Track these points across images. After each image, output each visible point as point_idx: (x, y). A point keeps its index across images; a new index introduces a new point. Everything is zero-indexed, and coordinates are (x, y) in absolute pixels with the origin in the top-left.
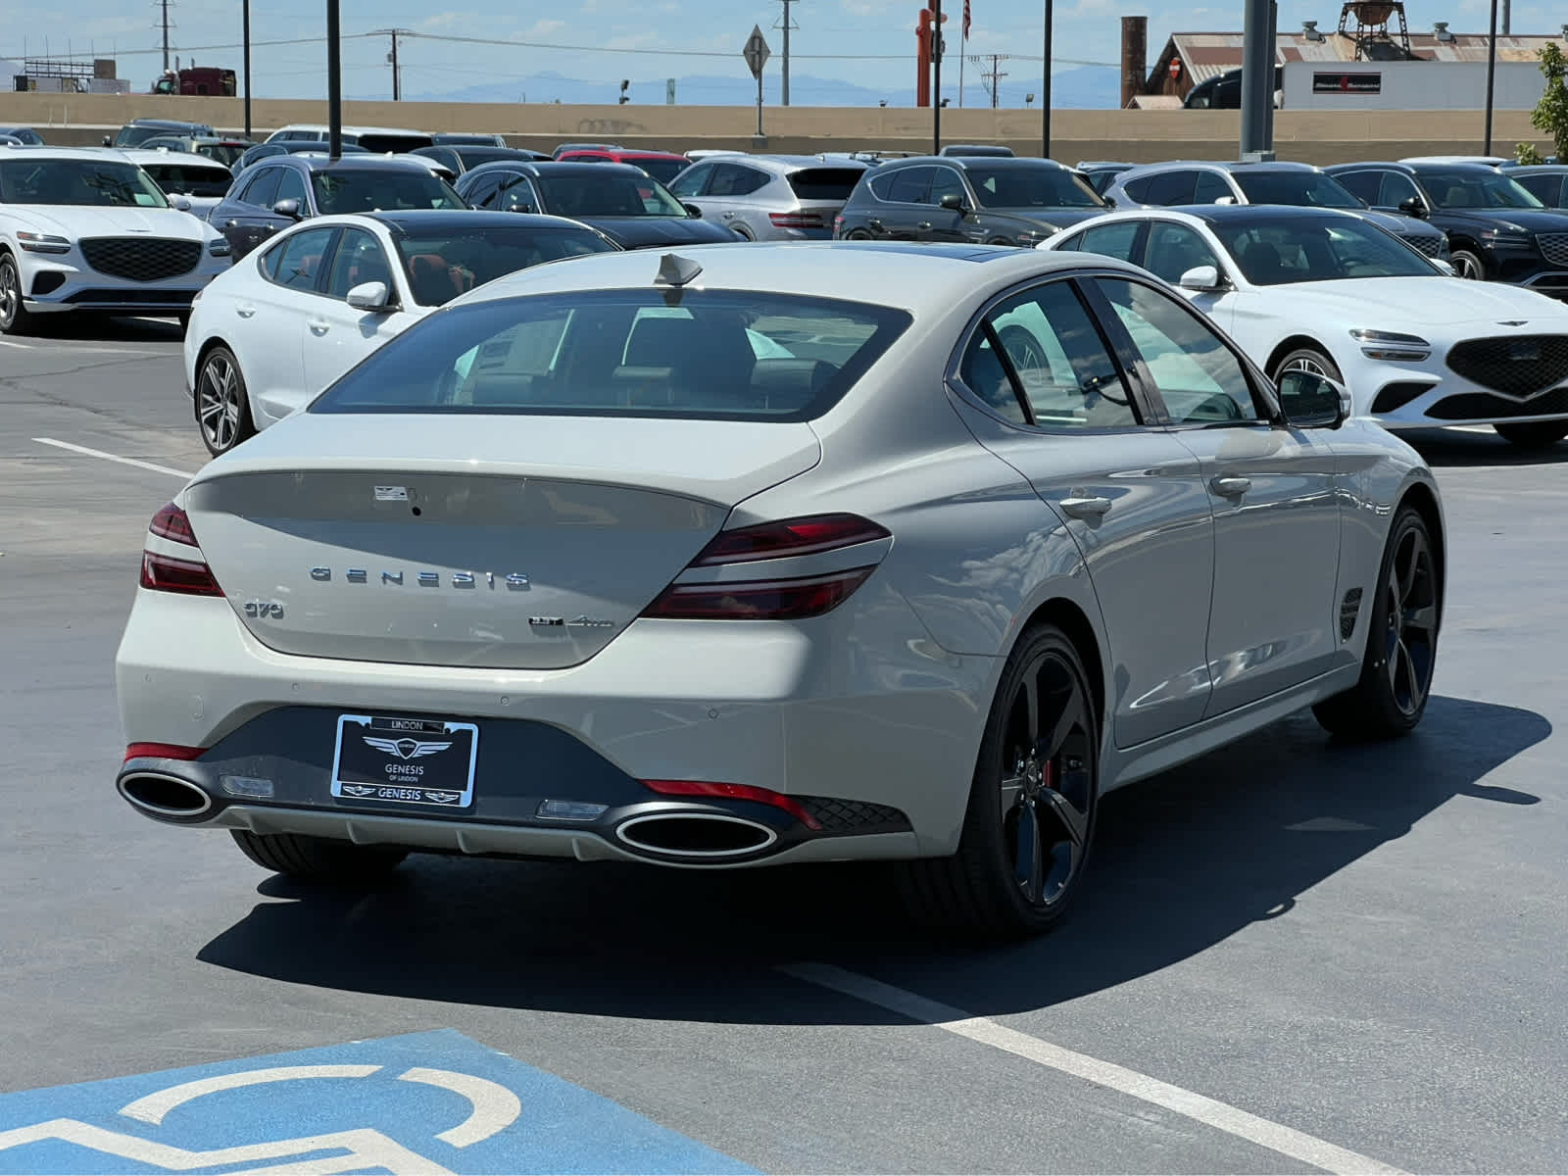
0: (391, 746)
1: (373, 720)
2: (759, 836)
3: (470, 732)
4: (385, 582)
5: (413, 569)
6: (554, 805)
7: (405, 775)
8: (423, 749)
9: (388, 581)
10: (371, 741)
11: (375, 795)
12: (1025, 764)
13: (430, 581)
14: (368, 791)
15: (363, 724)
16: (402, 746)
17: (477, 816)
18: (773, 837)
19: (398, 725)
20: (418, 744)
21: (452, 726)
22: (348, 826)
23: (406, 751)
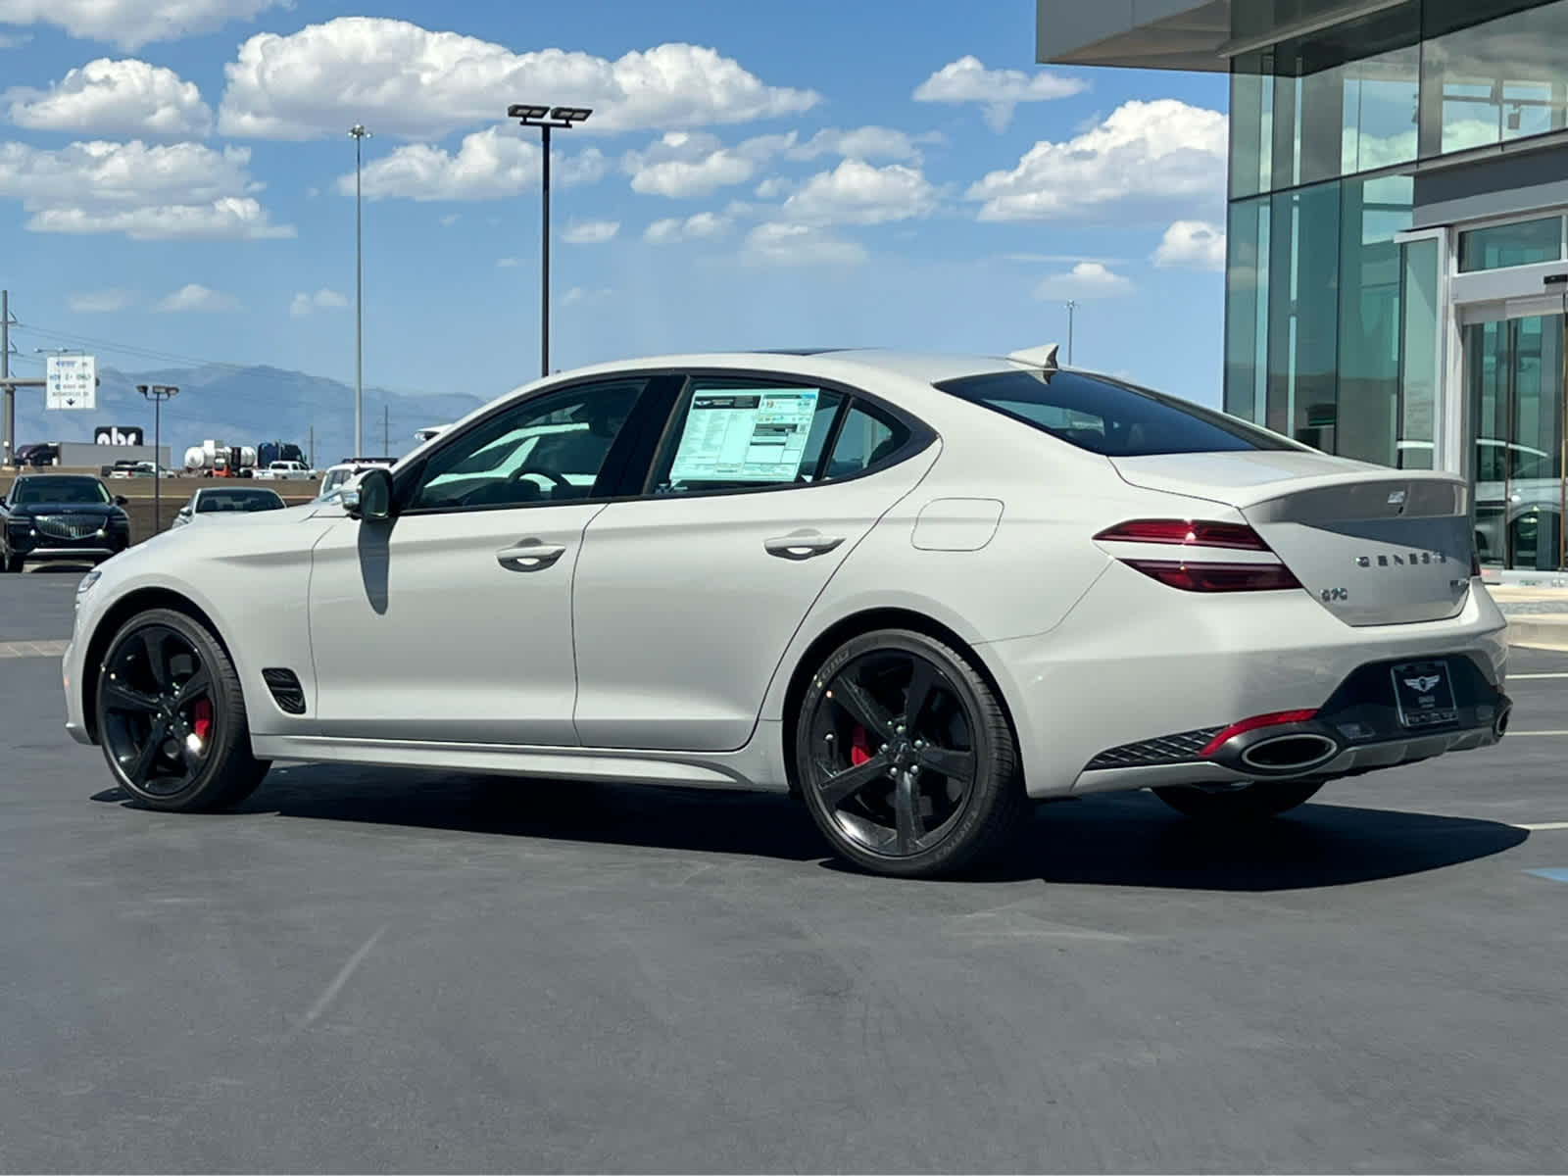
0: (1416, 684)
1: (1405, 667)
4: (1395, 564)
7: (1428, 703)
8: (1430, 683)
9: (1397, 563)
10: (1408, 683)
13: (1414, 559)
15: (1402, 671)
16: (1421, 682)
17: (1461, 725)
19: (1417, 668)
20: (1428, 680)
21: (1439, 664)
22: (1405, 748)
23: (1423, 686)
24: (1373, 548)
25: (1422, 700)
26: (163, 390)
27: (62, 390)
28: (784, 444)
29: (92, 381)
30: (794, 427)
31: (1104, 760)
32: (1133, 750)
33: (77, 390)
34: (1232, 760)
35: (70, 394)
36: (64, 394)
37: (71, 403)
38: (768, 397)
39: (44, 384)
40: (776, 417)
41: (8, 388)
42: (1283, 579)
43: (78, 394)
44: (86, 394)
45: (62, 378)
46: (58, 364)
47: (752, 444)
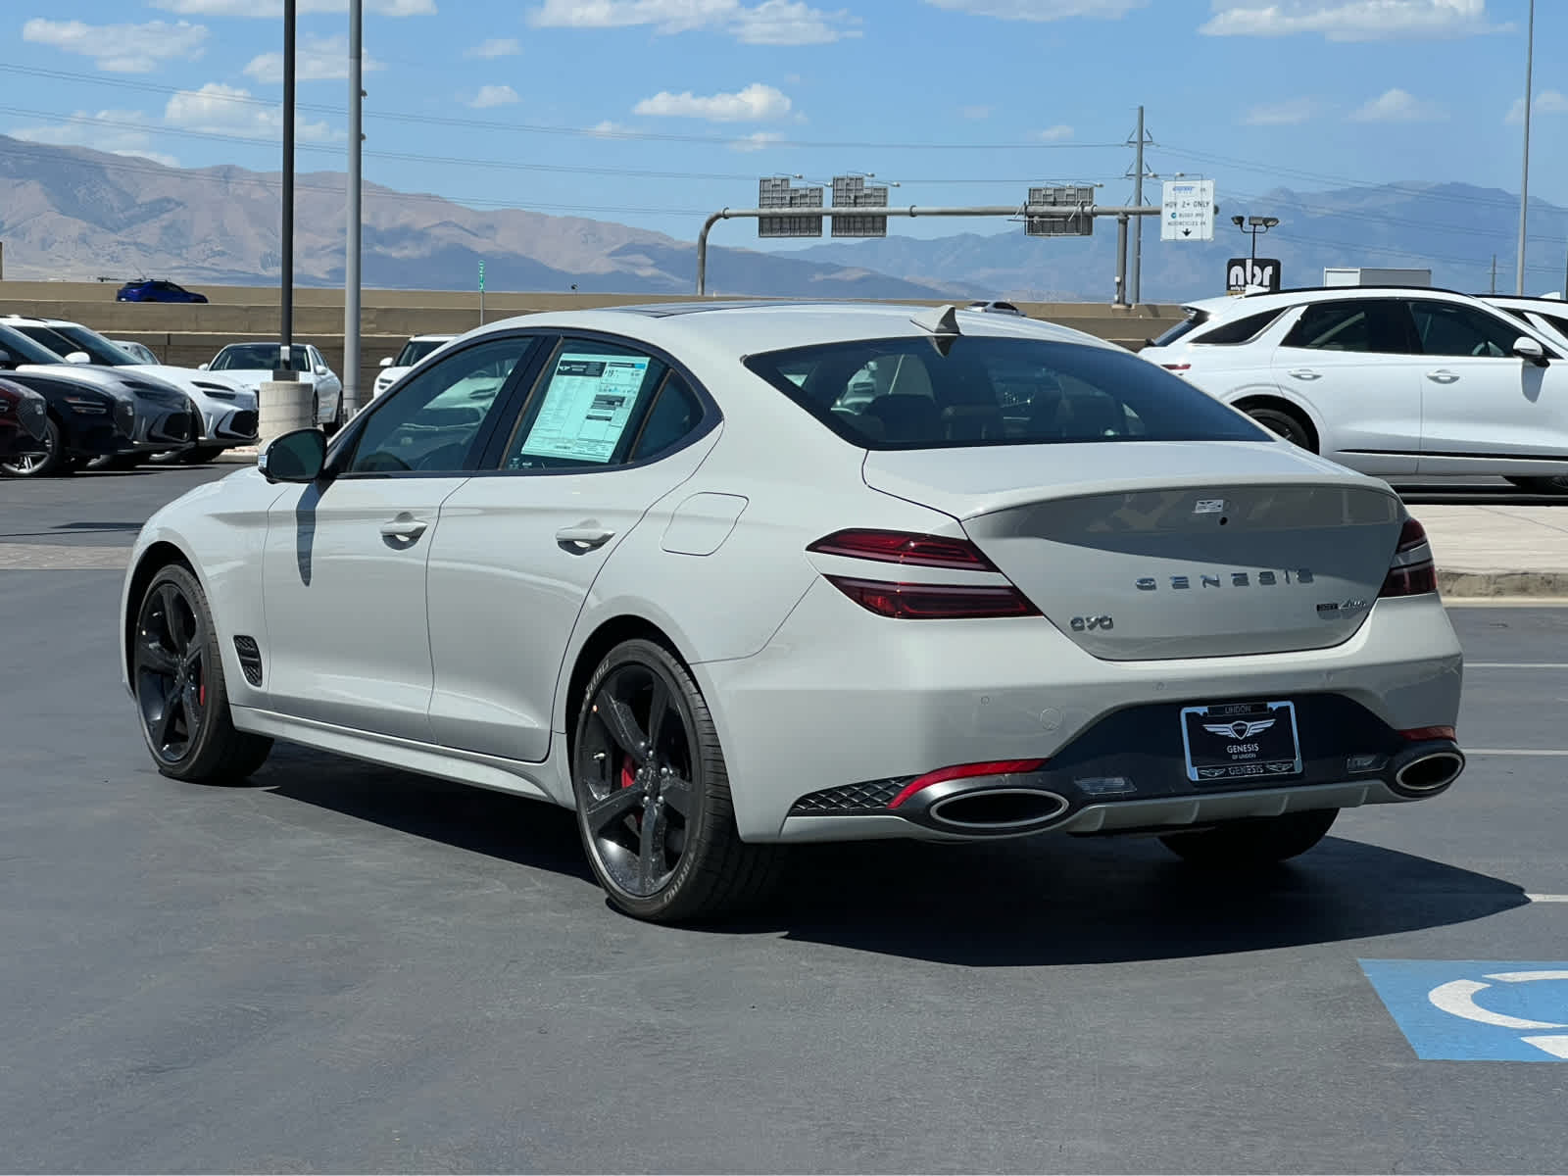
0: (1227, 730)
1: (1209, 709)
3: (1288, 708)
4: (1205, 586)
7: (1244, 753)
8: (1254, 728)
9: (1207, 584)
10: (1211, 728)
11: (1225, 774)
13: (1241, 580)
14: (1218, 771)
15: (1201, 714)
16: (1236, 728)
17: (1311, 778)
19: (1231, 710)
20: (1249, 724)
21: (1274, 706)
22: (1197, 807)
23: (1241, 732)
24: (1162, 568)
25: (1232, 749)
26: (1261, 222)
27: (1178, 219)
28: (609, 419)
29: (1211, 207)
30: (622, 400)
31: (805, 804)
32: (830, 796)
33: (1194, 219)
34: (920, 813)
35: (1187, 223)
36: (1181, 223)
37: (1187, 233)
38: (612, 364)
39: (1158, 213)
40: (613, 388)
41: (1122, 217)
42: (1013, 604)
43: (1194, 224)
44: (1203, 223)
45: (1178, 206)
46: (1174, 189)
47: (589, 418)
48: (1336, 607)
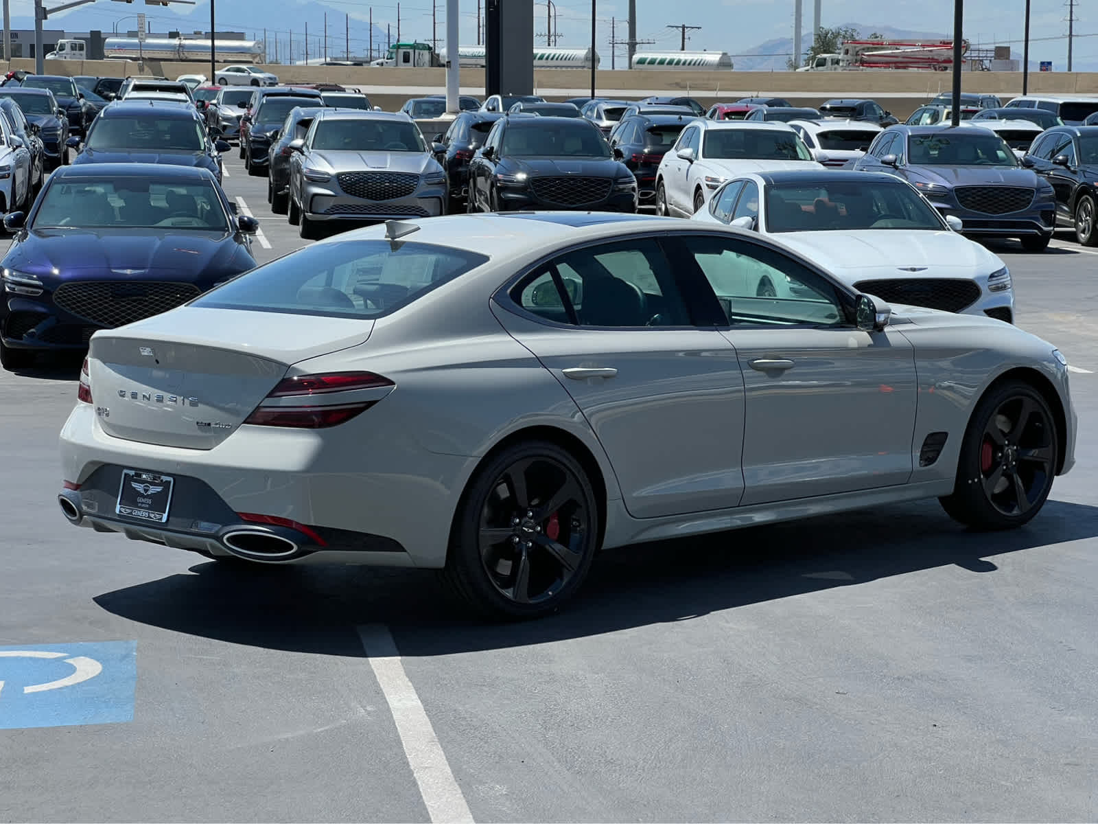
0: (140, 488)
1: (134, 473)
2: (290, 547)
3: (170, 482)
4: (143, 399)
5: (155, 392)
6: (204, 524)
7: (144, 503)
8: (152, 490)
9: (145, 398)
10: (133, 484)
11: (131, 513)
12: (520, 521)
13: (160, 399)
14: (129, 511)
15: (130, 475)
16: (145, 488)
17: (169, 527)
18: (295, 548)
20: (151, 487)
21: (164, 479)
23: (146, 491)
25: (140, 500)
48: (209, 424)
